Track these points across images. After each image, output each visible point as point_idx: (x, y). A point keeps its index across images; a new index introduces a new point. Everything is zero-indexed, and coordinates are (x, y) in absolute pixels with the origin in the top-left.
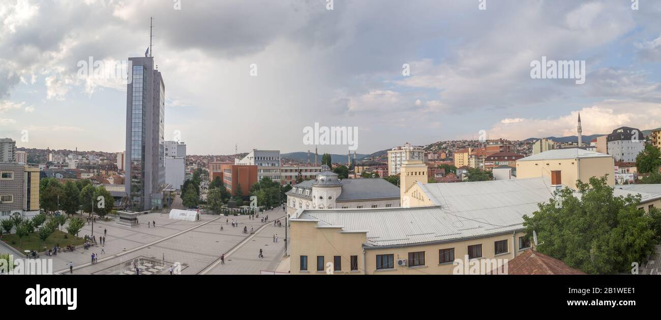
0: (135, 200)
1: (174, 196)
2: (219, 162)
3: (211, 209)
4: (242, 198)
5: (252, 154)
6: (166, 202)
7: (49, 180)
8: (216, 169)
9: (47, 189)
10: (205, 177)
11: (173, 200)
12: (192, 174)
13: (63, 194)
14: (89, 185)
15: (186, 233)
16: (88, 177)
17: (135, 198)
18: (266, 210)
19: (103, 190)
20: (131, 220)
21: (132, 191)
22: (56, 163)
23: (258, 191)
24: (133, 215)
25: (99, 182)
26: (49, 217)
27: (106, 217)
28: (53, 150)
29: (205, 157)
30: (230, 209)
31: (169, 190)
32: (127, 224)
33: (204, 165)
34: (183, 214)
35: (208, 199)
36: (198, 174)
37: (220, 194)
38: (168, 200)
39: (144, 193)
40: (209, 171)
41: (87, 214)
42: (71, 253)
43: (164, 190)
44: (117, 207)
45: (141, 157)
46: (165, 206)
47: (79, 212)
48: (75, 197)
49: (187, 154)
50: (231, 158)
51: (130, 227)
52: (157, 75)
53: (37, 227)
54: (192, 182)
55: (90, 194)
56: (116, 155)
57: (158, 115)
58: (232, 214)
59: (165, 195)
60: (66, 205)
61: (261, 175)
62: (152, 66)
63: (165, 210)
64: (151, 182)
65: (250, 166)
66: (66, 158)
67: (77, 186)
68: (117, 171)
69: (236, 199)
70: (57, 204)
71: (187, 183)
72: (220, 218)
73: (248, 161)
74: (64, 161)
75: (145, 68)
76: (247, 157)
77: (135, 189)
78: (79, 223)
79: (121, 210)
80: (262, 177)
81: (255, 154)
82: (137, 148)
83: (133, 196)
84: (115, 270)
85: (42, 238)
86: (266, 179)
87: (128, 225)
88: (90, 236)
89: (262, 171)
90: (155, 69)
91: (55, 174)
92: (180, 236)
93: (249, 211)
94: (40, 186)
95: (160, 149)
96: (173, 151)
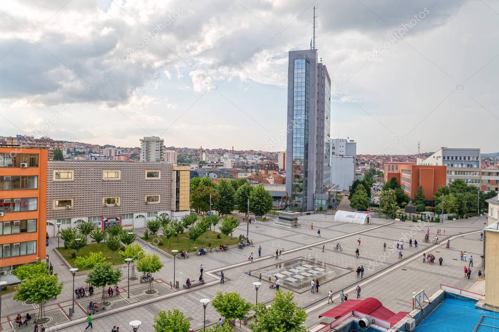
0: (296, 200)
1: (341, 197)
2: (395, 162)
3: (384, 212)
4: (424, 202)
5: (440, 153)
6: (332, 203)
7: (201, 180)
8: (393, 169)
9: (199, 188)
10: (378, 178)
11: (340, 201)
12: (363, 175)
13: (216, 194)
14: (245, 184)
15: (354, 236)
16: (245, 177)
17: (297, 198)
18: (457, 218)
19: (261, 189)
20: (291, 220)
21: (293, 190)
22: (210, 162)
23: (447, 196)
24: (293, 215)
25: (257, 182)
26: (201, 217)
27: (263, 217)
28: (208, 150)
29: (379, 157)
30: (408, 214)
31: (336, 190)
32: (287, 224)
33: (378, 165)
34: (350, 216)
35: (381, 202)
36: (370, 174)
37: (395, 196)
38: (334, 201)
39: (306, 193)
40: (384, 172)
41: (243, 214)
42: (224, 253)
43: (329, 190)
44: (276, 207)
45: (303, 155)
46: (330, 207)
47: (234, 212)
48: (230, 196)
49: (358, 153)
50: (412, 158)
51: (290, 227)
52: (322, 68)
53: (187, 228)
54: (363, 183)
55: (246, 193)
56: (277, 155)
57: (323, 111)
58: (410, 220)
59: (330, 196)
60: (220, 204)
61: (451, 178)
62: (315, 60)
63: (330, 212)
64: (315, 181)
65: (437, 167)
66: (222, 158)
67: (232, 186)
68: (278, 171)
69: (416, 204)
70: (209, 204)
71: (356, 184)
72: (394, 223)
73: (435, 161)
74: (219, 160)
75: (307, 61)
76: (432, 156)
77: (297, 189)
78: (233, 222)
79: (281, 210)
80: (453, 180)
81: (443, 153)
82: (299, 145)
83: (294, 196)
84: (272, 270)
85: (191, 238)
86: (458, 182)
87: (289, 225)
88: (245, 236)
89: (453, 173)
90: (319, 62)
91: (208, 174)
92: (346, 239)
93: (432, 218)
94: (190, 186)
95: (325, 148)
96: (342, 150)
